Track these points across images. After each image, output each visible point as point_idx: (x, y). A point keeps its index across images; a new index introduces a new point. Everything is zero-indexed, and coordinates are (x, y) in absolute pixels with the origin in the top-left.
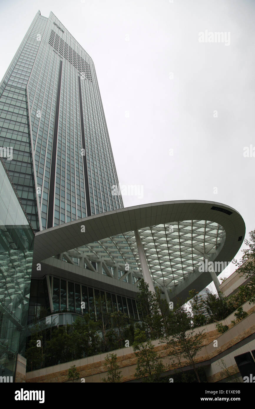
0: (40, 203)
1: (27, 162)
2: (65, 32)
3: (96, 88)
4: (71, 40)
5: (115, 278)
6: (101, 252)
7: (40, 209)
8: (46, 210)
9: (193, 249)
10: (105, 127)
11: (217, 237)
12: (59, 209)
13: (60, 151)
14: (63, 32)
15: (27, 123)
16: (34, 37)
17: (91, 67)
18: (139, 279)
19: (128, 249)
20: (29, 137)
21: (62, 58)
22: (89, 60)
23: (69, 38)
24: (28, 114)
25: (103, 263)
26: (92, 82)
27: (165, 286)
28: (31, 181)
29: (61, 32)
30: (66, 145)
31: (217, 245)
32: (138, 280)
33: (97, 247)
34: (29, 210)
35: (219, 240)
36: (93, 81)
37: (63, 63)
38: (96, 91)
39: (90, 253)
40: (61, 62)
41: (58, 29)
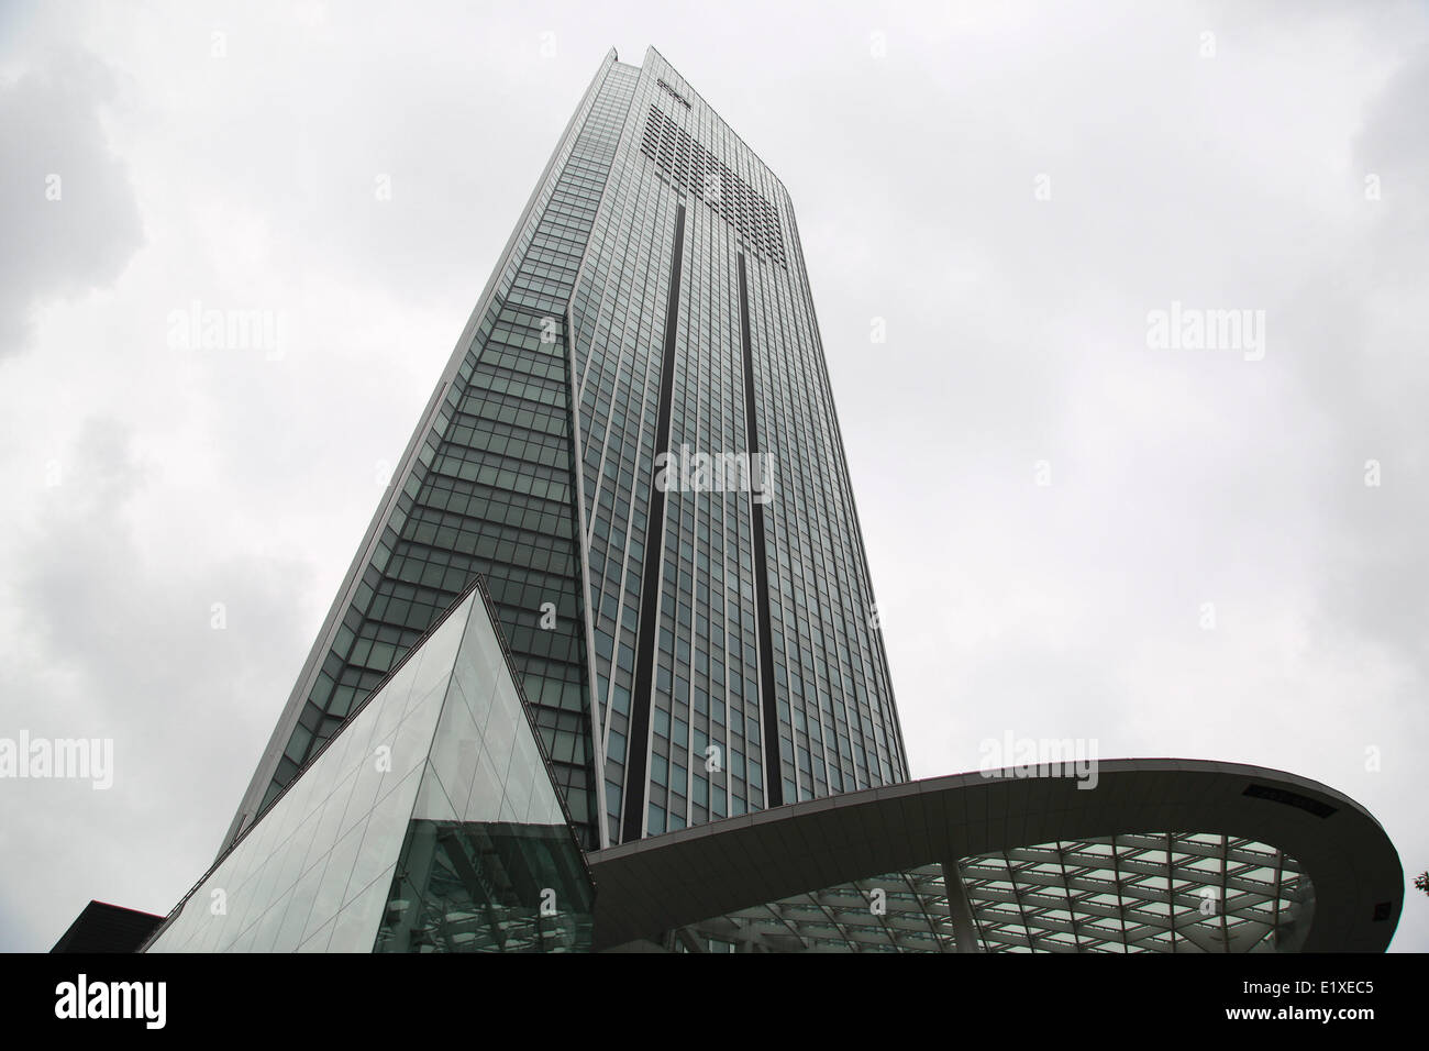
0: (603, 725)
1: (561, 573)
2: (696, 105)
3: (799, 288)
4: (715, 130)
6: (815, 924)
7: (603, 748)
8: (622, 753)
9: (1178, 937)
10: (829, 415)
11: (1276, 899)
12: (666, 751)
13: (675, 531)
14: (688, 106)
15: (565, 435)
16: (595, 135)
17: (783, 214)
19: (918, 919)
20: (571, 486)
21: (686, 197)
22: (776, 190)
23: (709, 125)
24: (569, 403)
26: (785, 268)
28: (575, 641)
29: (683, 109)
30: (696, 510)
31: (1281, 929)
33: (803, 908)
34: (565, 749)
35: (1286, 909)
36: (789, 267)
37: (689, 214)
38: (801, 301)
39: (773, 924)
40: (681, 211)
41: (670, 99)
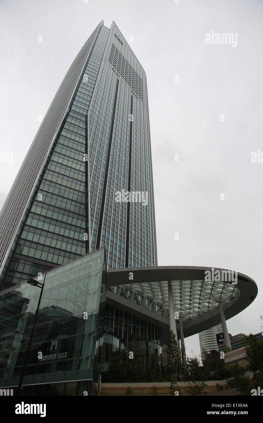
0: (91, 233)
1: (82, 191)
2: (124, 43)
3: (146, 107)
4: (129, 52)
5: (142, 306)
7: (91, 238)
11: (232, 293)
14: (122, 44)
15: (85, 152)
16: (96, 53)
17: (144, 82)
18: (161, 308)
21: (119, 77)
22: (143, 74)
23: (127, 51)
24: (86, 128)
25: (135, 292)
26: (143, 100)
27: (181, 317)
28: (85, 210)
30: (115, 175)
32: (159, 309)
36: (144, 100)
37: (120, 82)
38: (146, 111)
40: (118, 81)
41: (117, 41)
